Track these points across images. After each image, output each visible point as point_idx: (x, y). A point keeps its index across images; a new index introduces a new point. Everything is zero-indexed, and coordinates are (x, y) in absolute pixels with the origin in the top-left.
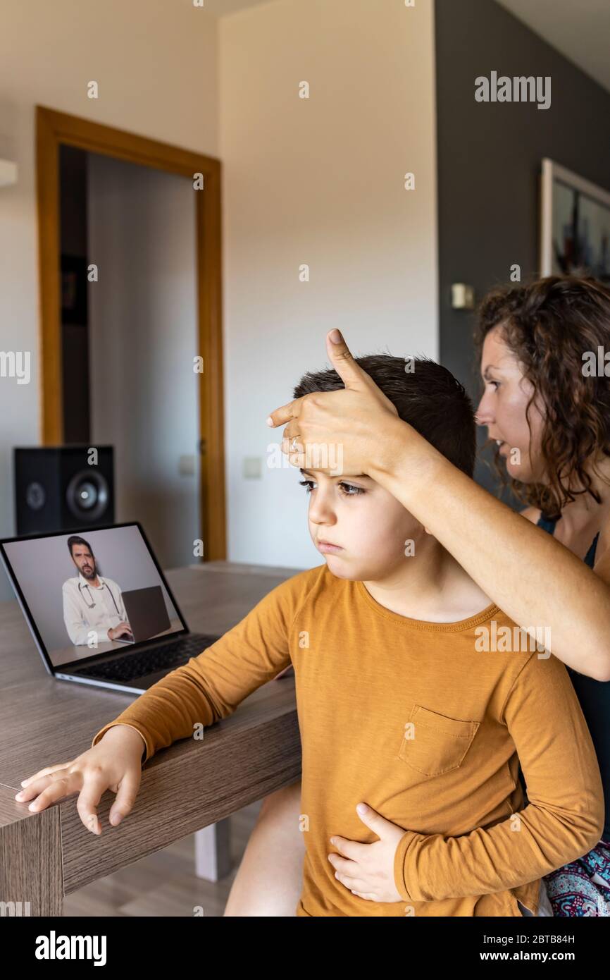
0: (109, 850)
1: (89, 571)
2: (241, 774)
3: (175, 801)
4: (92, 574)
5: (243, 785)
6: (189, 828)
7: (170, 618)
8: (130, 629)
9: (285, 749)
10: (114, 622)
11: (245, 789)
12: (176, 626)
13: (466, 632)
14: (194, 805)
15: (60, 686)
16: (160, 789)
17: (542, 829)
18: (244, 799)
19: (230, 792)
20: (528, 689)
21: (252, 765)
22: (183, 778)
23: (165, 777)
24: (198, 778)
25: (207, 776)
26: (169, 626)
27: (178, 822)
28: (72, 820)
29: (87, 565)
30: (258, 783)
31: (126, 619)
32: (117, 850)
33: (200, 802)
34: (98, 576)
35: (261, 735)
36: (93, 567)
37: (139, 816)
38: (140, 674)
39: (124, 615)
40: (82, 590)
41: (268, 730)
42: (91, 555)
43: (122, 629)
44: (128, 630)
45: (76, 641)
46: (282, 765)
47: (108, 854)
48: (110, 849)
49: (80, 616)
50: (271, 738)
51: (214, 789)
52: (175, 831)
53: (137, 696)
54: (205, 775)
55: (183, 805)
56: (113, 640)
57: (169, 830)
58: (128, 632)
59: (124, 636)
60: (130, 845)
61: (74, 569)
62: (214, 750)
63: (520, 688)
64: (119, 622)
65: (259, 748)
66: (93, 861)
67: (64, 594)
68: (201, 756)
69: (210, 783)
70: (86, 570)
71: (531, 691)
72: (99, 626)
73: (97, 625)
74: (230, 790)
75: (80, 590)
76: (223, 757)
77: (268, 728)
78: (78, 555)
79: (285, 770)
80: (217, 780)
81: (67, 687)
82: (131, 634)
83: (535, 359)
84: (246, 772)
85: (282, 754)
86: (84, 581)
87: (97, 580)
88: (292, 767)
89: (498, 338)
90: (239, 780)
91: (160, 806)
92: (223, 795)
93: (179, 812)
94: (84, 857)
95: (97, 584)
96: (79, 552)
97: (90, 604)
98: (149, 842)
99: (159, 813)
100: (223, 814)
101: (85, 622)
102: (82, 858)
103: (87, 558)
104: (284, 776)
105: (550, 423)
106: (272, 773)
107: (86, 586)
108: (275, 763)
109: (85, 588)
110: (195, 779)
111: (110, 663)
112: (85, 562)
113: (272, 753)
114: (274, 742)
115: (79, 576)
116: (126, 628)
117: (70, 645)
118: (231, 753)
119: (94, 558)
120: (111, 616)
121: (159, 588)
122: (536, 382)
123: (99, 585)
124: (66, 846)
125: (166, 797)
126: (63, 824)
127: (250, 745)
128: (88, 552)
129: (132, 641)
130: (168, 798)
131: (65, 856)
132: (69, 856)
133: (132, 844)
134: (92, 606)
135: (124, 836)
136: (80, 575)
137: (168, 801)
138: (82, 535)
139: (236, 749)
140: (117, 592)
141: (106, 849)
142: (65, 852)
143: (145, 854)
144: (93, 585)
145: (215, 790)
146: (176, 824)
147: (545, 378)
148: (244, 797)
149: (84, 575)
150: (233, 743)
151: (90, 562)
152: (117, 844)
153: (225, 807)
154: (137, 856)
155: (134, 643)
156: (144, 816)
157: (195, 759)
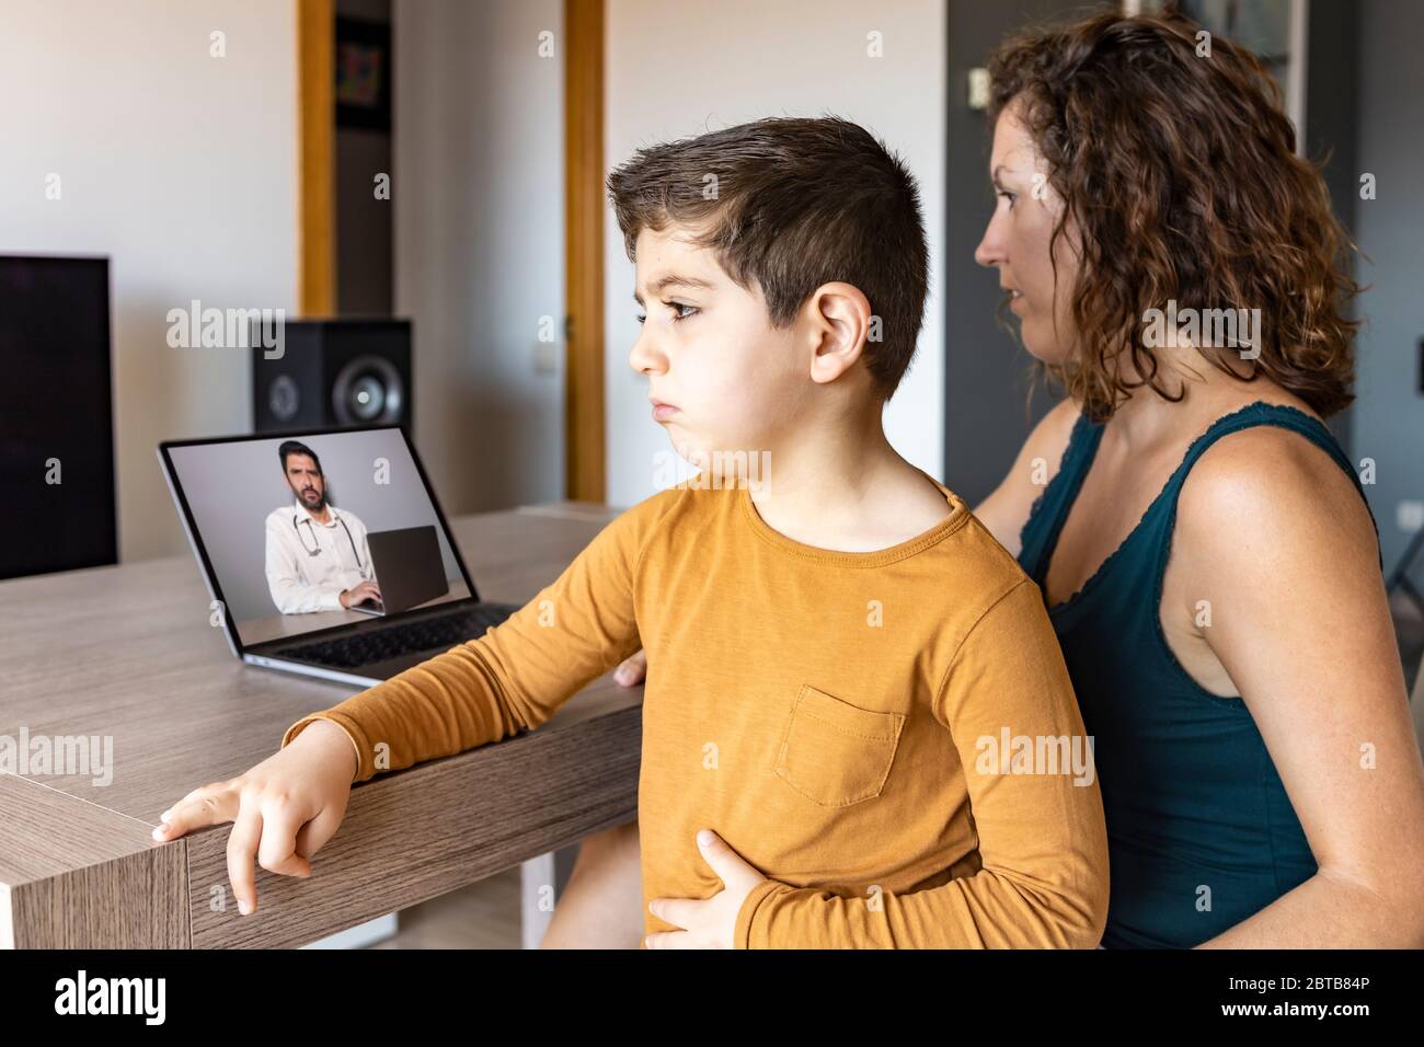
0: (273, 917)
1: (312, 498)
2: (513, 809)
3: (394, 845)
4: (319, 502)
5: (515, 829)
6: (417, 890)
7: (449, 578)
8: (378, 592)
9: (593, 775)
10: (351, 580)
11: (520, 834)
12: (458, 591)
13: (892, 568)
14: (427, 855)
15: (251, 674)
16: (367, 825)
17: (990, 904)
18: (518, 850)
19: (492, 838)
20: (980, 664)
21: (531, 798)
22: (408, 810)
23: (375, 806)
24: (434, 812)
25: (451, 809)
26: (444, 590)
27: (399, 880)
28: (209, 865)
29: (310, 488)
30: (543, 825)
31: (372, 577)
32: (289, 918)
33: (438, 850)
34: (327, 505)
35: (548, 750)
36: (320, 492)
37: (326, 865)
38: (378, 657)
39: (370, 569)
40: (299, 526)
41: (560, 742)
42: (318, 471)
43: (365, 592)
44: (375, 593)
45: (284, 609)
46: (585, 800)
47: (272, 923)
48: (278, 915)
49: (293, 567)
50: (568, 756)
51: (463, 830)
52: (392, 894)
53: (364, 688)
54: (446, 807)
55: (407, 854)
56: (347, 608)
57: (382, 892)
58: (373, 597)
59: (368, 603)
60: (310, 910)
61: (288, 492)
62: (462, 768)
63: (968, 662)
64: (361, 580)
65: (545, 770)
66: (244, 933)
67: (268, 532)
68: (438, 777)
69: (456, 822)
70: (307, 495)
71: (985, 668)
72: (324, 585)
73: (321, 583)
74: (491, 834)
75: (296, 526)
76: (479, 780)
77: (562, 738)
78: (297, 472)
79: (592, 808)
80: (468, 816)
81: (261, 675)
82: (381, 601)
83: (1068, 155)
84: (521, 806)
85: (586, 783)
86: (303, 513)
87: (327, 513)
88: (605, 804)
89: (1012, 118)
90: (508, 819)
91: (365, 852)
92: (479, 842)
93: (400, 864)
94: (230, 924)
95: (326, 519)
96: (297, 467)
97: (313, 550)
98: (346, 909)
99: (363, 863)
100: (479, 872)
101: (301, 578)
102: (225, 926)
103: (311, 476)
104: (589, 817)
105: (1089, 266)
106: (568, 812)
107: (307, 521)
108: (573, 796)
109: (305, 525)
110: (429, 813)
111: (336, 642)
112: (308, 483)
113: (568, 780)
114: (570, 763)
115: (295, 504)
116: (372, 590)
117: (274, 613)
118: (494, 775)
119: (322, 477)
120: (346, 570)
121: (432, 529)
122: (1067, 194)
123: (330, 520)
124: (198, 905)
125: (376, 838)
126: (193, 869)
127: (528, 764)
128: (312, 467)
129: (381, 611)
130: (380, 840)
131: (197, 920)
132: (203, 922)
133: (315, 909)
134: (316, 553)
135: (302, 896)
136: (298, 503)
137: (380, 845)
138: (304, 440)
139: (502, 769)
140: (360, 532)
141: (270, 915)
142: (197, 914)
143: (340, 927)
144: (318, 519)
145: (464, 833)
146: (395, 882)
147: (1082, 185)
148: (517, 847)
149: (304, 503)
150: (498, 759)
151: (316, 483)
152: (290, 908)
153: (483, 861)
154: (322, 930)
155: (383, 614)
156: (338, 866)
157: (430, 780)
